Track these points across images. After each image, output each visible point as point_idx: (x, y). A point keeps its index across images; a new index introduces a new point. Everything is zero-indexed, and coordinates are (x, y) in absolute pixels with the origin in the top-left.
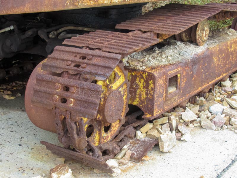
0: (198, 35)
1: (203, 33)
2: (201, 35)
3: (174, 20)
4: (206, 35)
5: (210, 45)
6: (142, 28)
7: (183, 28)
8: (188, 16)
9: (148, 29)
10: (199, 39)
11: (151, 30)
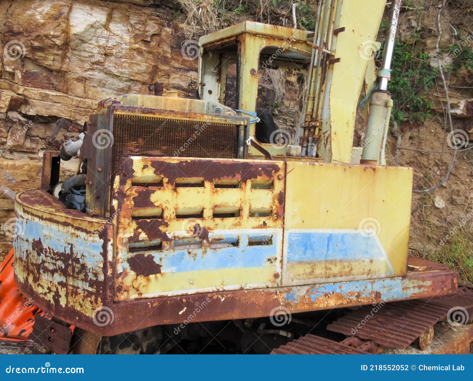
0: (422, 339)
1: (427, 336)
2: (425, 338)
3: (396, 324)
4: (430, 338)
5: (434, 348)
6: (360, 334)
7: (410, 339)
8: (411, 318)
9: (368, 336)
10: (422, 343)
11: (371, 339)
